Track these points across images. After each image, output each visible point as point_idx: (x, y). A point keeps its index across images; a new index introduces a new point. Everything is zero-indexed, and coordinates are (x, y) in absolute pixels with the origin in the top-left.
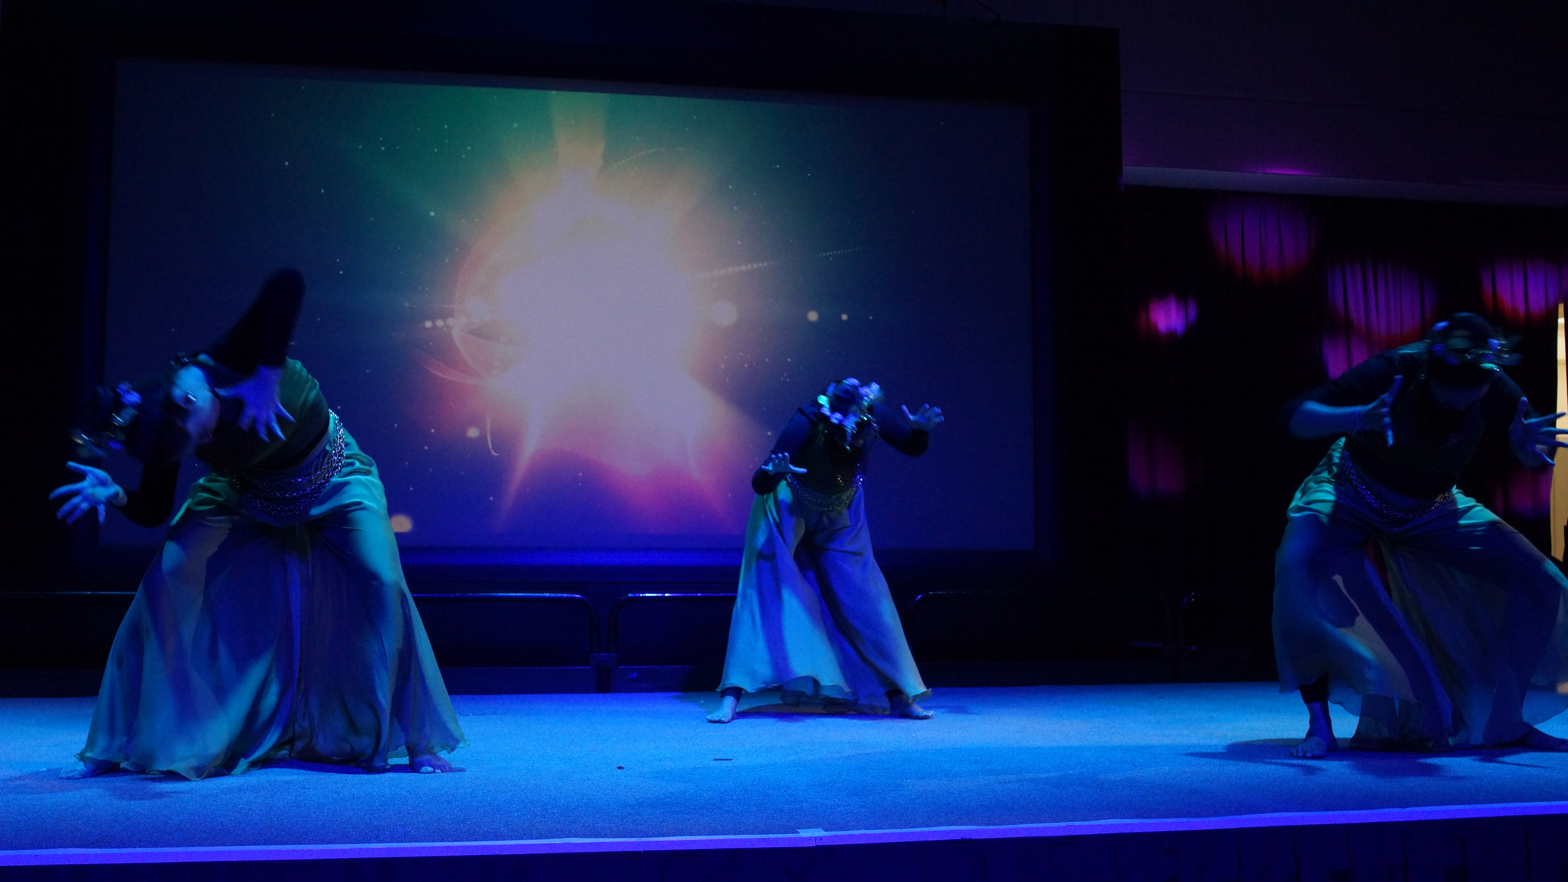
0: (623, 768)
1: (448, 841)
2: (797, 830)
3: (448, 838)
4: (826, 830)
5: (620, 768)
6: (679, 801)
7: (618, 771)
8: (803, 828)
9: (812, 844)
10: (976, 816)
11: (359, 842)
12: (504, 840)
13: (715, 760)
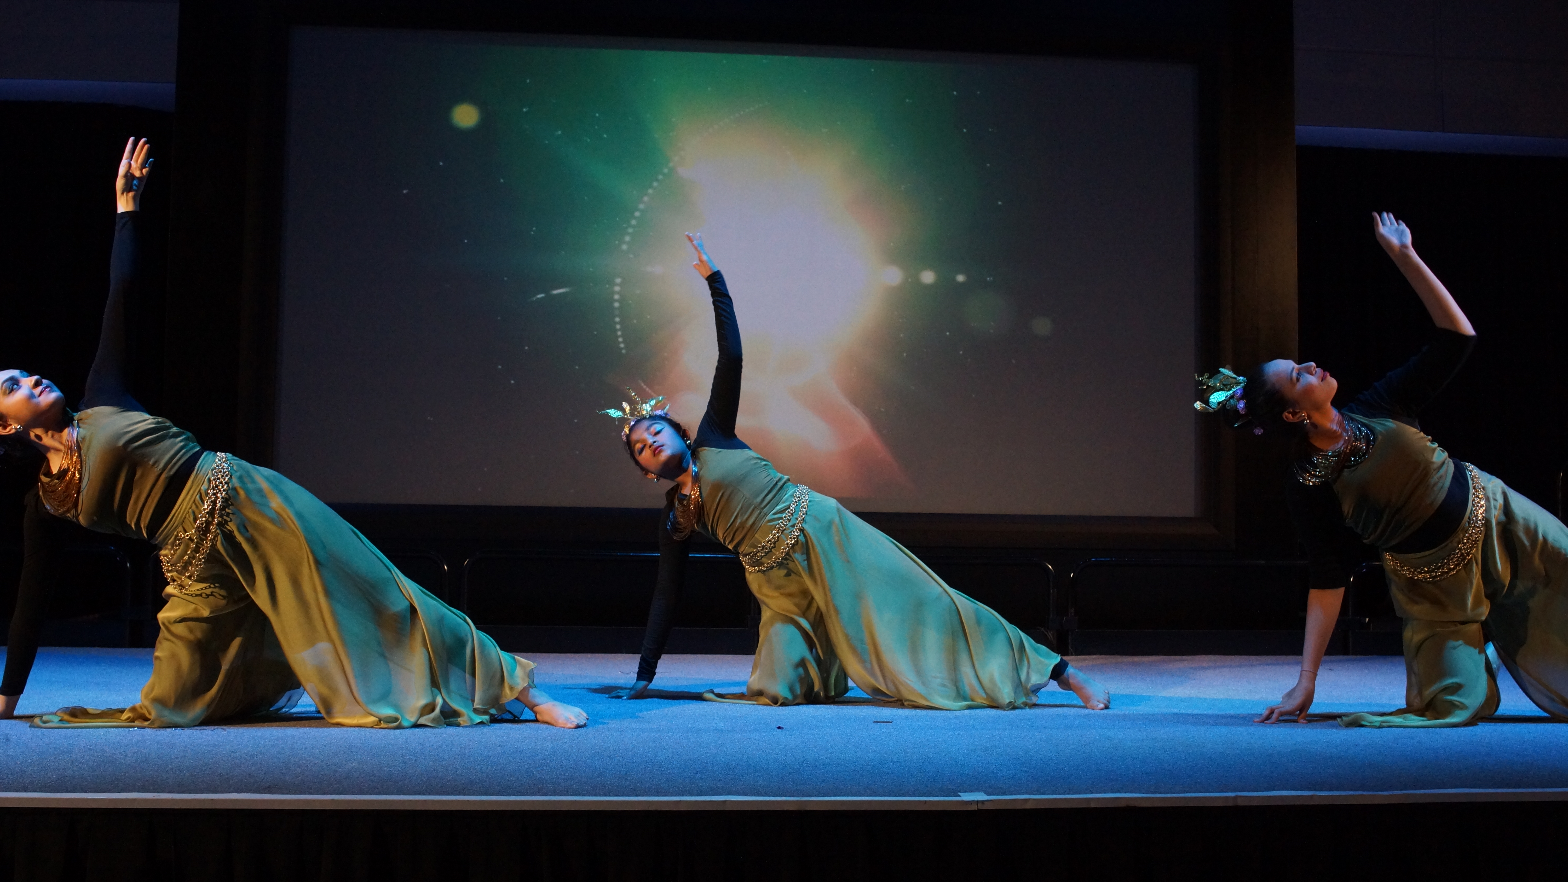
0: (782, 728)
1: (610, 796)
2: (959, 793)
3: (609, 793)
4: (988, 794)
5: (779, 728)
6: (840, 762)
7: (778, 731)
8: (965, 792)
9: (974, 808)
10: (1142, 784)
11: (522, 795)
12: (665, 796)
13: (875, 722)
